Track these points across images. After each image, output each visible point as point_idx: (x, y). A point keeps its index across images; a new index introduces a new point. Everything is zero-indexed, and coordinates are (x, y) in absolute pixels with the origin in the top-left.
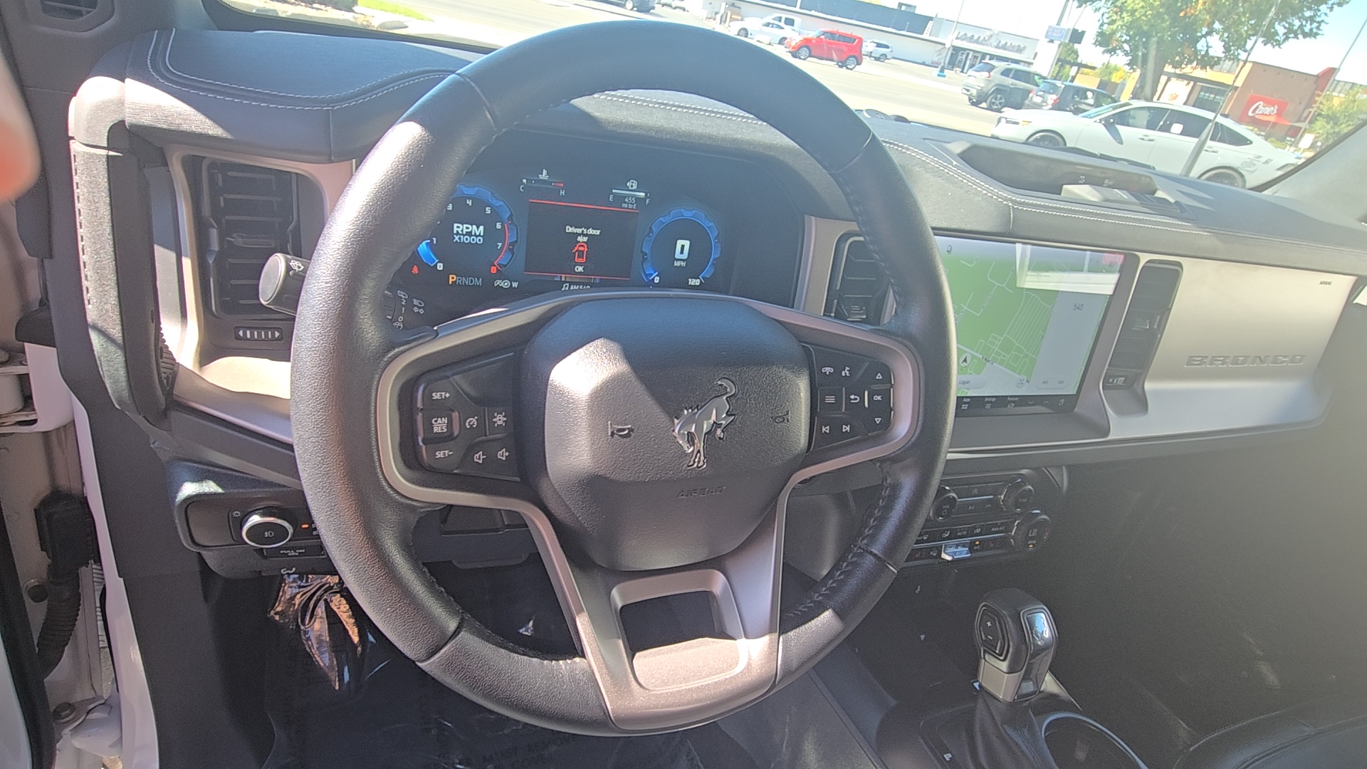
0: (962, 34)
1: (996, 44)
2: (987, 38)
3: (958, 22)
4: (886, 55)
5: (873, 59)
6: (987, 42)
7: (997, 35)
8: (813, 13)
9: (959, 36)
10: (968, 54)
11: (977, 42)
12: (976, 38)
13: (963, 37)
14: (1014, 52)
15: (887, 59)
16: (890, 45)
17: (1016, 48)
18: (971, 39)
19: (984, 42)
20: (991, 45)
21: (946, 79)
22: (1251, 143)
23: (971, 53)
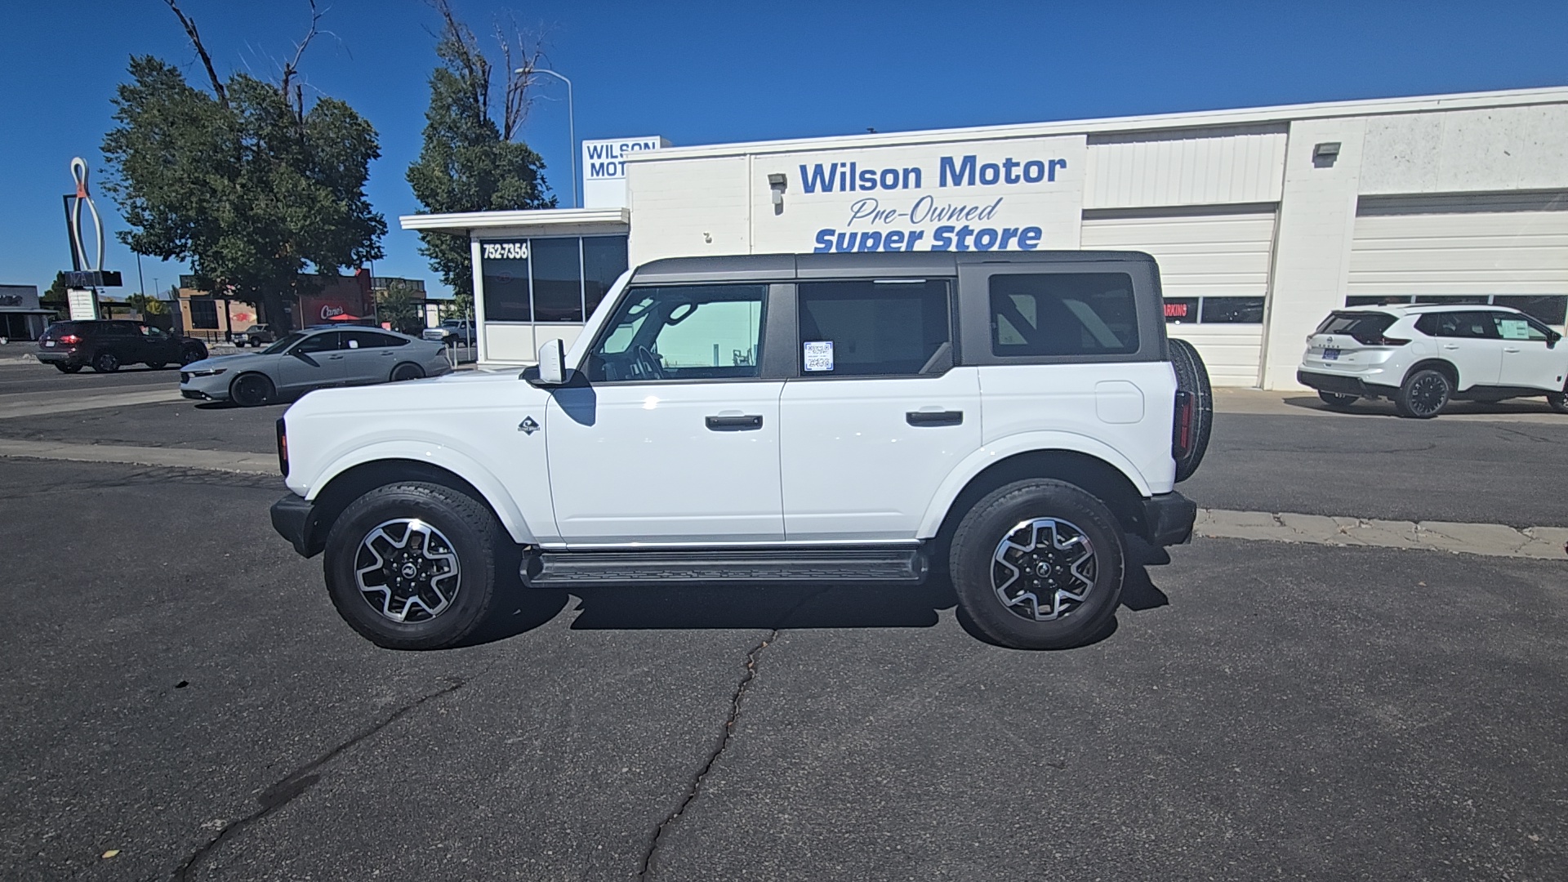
22: (409, 341)
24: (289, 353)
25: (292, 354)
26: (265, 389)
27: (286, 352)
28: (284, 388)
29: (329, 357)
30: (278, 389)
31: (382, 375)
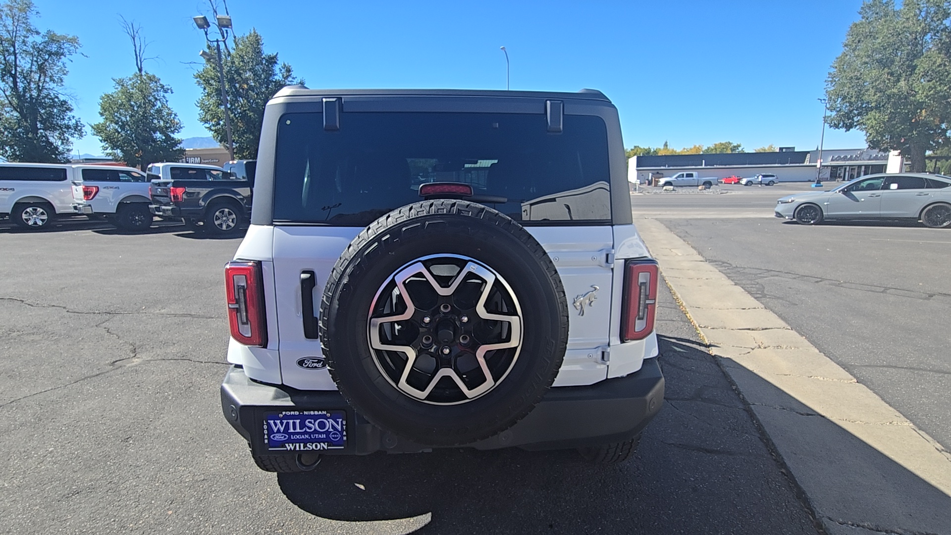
0: (836, 157)
1: (868, 158)
2: (858, 156)
3: (822, 151)
4: (773, 182)
5: (764, 185)
6: (860, 158)
7: (867, 151)
8: (715, 166)
9: (834, 159)
10: (845, 169)
11: (851, 159)
12: (849, 157)
13: (838, 159)
15: (774, 183)
16: (775, 175)
18: (845, 159)
19: (856, 159)
20: (863, 159)
21: (823, 187)
23: (848, 167)
24: (839, 192)
25: (841, 192)
26: (816, 215)
27: (837, 191)
28: (830, 215)
29: (869, 195)
30: (825, 215)
31: (912, 212)
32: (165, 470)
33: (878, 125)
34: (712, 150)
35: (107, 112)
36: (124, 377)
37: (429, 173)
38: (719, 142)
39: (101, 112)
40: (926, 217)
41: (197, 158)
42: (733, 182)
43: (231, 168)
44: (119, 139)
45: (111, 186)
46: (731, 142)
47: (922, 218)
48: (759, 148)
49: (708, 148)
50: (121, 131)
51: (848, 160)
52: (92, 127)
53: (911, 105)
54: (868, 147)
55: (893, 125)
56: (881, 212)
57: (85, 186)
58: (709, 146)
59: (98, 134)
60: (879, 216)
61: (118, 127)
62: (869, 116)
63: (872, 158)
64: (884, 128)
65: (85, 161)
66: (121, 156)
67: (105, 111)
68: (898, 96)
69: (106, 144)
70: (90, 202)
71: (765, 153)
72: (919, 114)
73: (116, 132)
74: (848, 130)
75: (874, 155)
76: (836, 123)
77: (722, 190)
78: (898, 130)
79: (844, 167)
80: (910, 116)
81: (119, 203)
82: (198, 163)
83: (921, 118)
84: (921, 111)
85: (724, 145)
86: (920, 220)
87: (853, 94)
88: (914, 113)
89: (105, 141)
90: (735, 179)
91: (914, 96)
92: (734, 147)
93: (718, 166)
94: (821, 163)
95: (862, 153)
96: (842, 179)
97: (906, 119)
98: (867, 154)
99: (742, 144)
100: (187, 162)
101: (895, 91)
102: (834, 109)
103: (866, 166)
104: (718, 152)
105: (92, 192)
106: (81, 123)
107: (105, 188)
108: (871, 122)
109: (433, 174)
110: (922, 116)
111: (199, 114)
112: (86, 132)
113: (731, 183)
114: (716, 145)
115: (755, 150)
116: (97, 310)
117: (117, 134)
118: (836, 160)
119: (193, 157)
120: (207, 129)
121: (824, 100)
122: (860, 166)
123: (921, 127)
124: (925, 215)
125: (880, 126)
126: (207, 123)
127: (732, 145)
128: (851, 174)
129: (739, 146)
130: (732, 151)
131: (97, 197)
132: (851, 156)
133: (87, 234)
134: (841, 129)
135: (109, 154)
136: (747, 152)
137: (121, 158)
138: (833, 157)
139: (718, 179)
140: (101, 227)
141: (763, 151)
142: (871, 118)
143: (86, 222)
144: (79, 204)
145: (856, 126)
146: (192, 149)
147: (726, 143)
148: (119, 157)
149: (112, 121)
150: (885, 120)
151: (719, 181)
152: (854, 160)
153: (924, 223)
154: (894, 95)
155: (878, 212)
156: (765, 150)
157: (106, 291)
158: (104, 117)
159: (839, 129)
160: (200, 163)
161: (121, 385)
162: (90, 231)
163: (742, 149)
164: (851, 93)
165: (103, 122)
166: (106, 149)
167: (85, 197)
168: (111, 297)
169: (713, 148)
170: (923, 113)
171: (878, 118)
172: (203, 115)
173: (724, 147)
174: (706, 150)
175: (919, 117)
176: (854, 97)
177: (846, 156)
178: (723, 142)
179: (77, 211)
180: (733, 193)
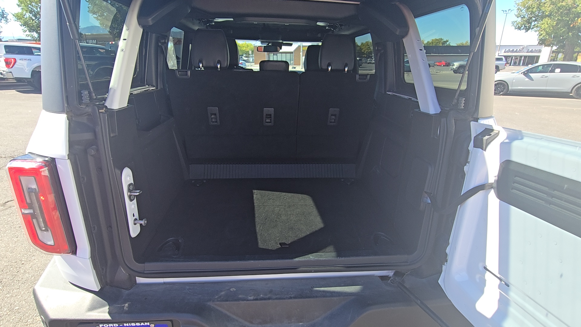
0: (507, 50)
1: (526, 51)
2: (521, 50)
3: (500, 46)
6: (522, 51)
7: (527, 47)
8: (432, 54)
9: (506, 51)
10: (512, 58)
11: (516, 52)
12: (515, 50)
13: (508, 51)
14: (537, 53)
17: (538, 51)
18: (513, 51)
20: (524, 52)
23: (514, 57)
24: (521, 73)
25: (523, 74)
26: (504, 89)
27: (520, 73)
28: (514, 89)
29: (541, 76)
30: (511, 89)
31: (566, 88)
32: (24, 321)
33: (549, 28)
34: (430, 43)
35: (23, 4)
36: (10, 217)
37: (249, 54)
38: (435, 38)
39: (18, 4)
40: (576, 92)
41: (94, 40)
42: (442, 65)
43: (111, 47)
44: (34, 24)
45: (25, 58)
46: (442, 38)
47: (572, 93)
48: (459, 43)
49: (428, 42)
50: (35, 19)
51: (514, 52)
52: (14, 15)
53: (572, 15)
54: (538, 43)
55: (558, 29)
56: (547, 88)
57: (6, 58)
58: (428, 41)
59: (19, 20)
60: (545, 91)
61: (32, 15)
62: (544, 21)
63: (529, 51)
64: (552, 30)
65: (17, 41)
66: (37, 37)
67: (21, 3)
68: (565, 8)
69: (25, 28)
70: (10, 70)
71: (463, 46)
72: (576, 21)
73: (31, 19)
74: (527, 31)
75: (531, 50)
76: (519, 26)
77: (437, 70)
78: (561, 32)
79: (511, 57)
80: (570, 22)
81: (33, 71)
82: (95, 44)
83: (577, 24)
84: (578, 19)
85: (438, 41)
86: (571, 93)
87: (535, 6)
88: (573, 21)
89: (24, 26)
90: (444, 63)
91: (576, 8)
92: (444, 42)
93: (434, 54)
94: (499, 54)
95: (524, 48)
96: (509, 65)
97: (567, 25)
98: (526, 49)
99: (449, 40)
100: (88, 43)
101: (564, 4)
102: (520, 16)
103: (525, 57)
104: (434, 45)
105: (11, 62)
106: (5, 12)
107: (20, 59)
108: (544, 26)
109: (252, 55)
110: (578, 23)
111: (88, 7)
112: (11, 20)
113: (441, 66)
114: (433, 40)
115: (457, 44)
116: (3, 155)
117: (31, 21)
118: (508, 52)
119: (91, 40)
120: (95, 19)
121: (505, 11)
122: (521, 57)
123: (575, 31)
124: (575, 90)
125: (550, 29)
126: (95, 14)
127: (443, 41)
128: (515, 62)
129: (447, 41)
130: (442, 45)
131: (15, 66)
132: (517, 50)
133: (12, 93)
134: (522, 30)
135: (28, 36)
136: (452, 45)
137: (37, 38)
138: (505, 50)
139: (434, 63)
140: (23, 88)
141: (461, 45)
142: (544, 23)
143: (14, 84)
144: (4, 71)
145: (533, 28)
146: (90, 34)
147: (439, 39)
148: (36, 37)
149: (27, 11)
150: (554, 25)
151: (435, 64)
152: (518, 52)
153: (573, 96)
154: (562, 7)
155: (544, 88)
156: (463, 44)
157: (15, 139)
158: (21, 8)
159: (520, 30)
160: (96, 44)
161: (6, 226)
162: (14, 90)
163: (449, 43)
164: (534, 5)
165: (21, 12)
166: (26, 32)
167: (6, 66)
168: (17, 143)
169: (431, 42)
170: (579, 21)
171: (549, 23)
172: (91, 8)
173: (438, 42)
174: (426, 43)
175: (575, 23)
176: (535, 8)
177: (514, 50)
178: (438, 38)
179: (2, 76)
180: (444, 73)
